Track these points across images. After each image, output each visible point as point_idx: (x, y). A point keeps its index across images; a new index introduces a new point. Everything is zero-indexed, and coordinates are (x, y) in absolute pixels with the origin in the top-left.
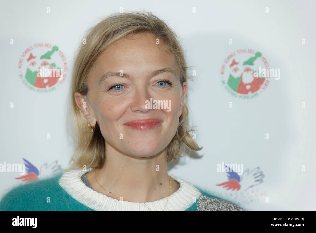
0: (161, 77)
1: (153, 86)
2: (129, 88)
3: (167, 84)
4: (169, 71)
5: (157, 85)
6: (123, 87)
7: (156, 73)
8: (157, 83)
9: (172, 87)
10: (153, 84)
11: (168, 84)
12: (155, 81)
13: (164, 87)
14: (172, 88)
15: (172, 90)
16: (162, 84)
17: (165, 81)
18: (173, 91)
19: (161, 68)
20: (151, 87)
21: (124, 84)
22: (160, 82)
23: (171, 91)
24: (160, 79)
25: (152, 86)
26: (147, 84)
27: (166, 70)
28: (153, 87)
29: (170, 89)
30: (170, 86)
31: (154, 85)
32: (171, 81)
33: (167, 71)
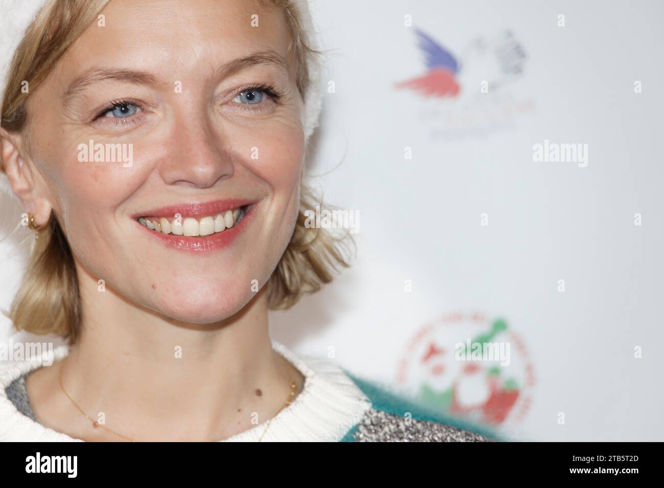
0: (249, 77)
1: (224, 106)
2: (152, 112)
3: (265, 97)
4: (271, 59)
5: (237, 100)
6: (138, 110)
7: (234, 68)
8: (236, 96)
9: (281, 104)
10: (226, 99)
11: (268, 98)
12: (230, 91)
13: (256, 105)
14: (279, 108)
15: (281, 114)
16: (251, 98)
17: (259, 88)
18: (281, 116)
19: (247, 53)
20: (219, 108)
21: (140, 101)
22: (243, 91)
23: (278, 116)
24: (244, 82)
25: (221, 105)
26: (207, 101)
27: (262, 57)
28: (225, 109)
29: (273, 111)
30: (275, 102)
31: (226, 103)
32: (277, 88)
33: (266, 59)
